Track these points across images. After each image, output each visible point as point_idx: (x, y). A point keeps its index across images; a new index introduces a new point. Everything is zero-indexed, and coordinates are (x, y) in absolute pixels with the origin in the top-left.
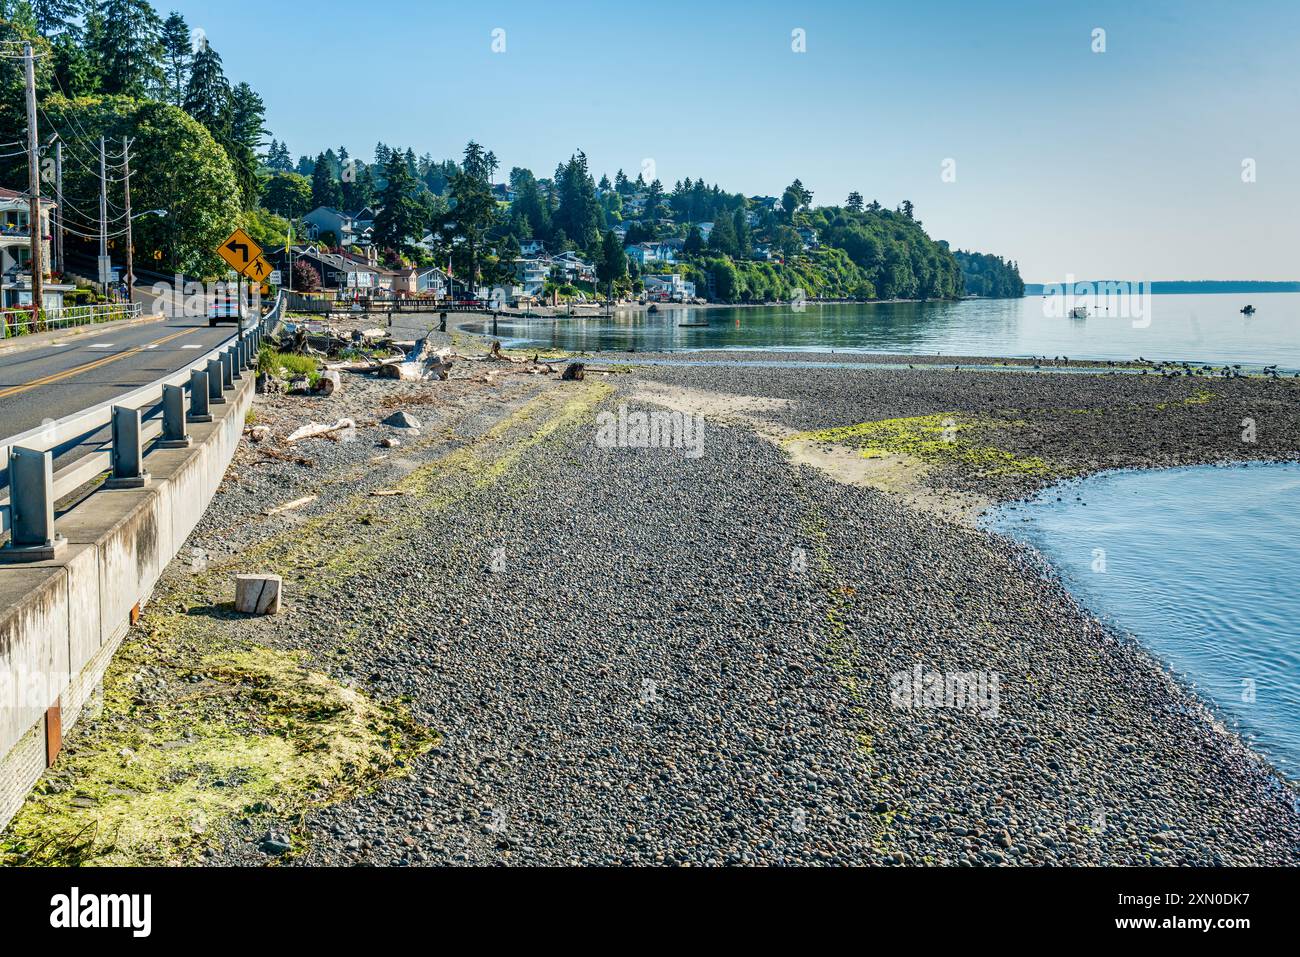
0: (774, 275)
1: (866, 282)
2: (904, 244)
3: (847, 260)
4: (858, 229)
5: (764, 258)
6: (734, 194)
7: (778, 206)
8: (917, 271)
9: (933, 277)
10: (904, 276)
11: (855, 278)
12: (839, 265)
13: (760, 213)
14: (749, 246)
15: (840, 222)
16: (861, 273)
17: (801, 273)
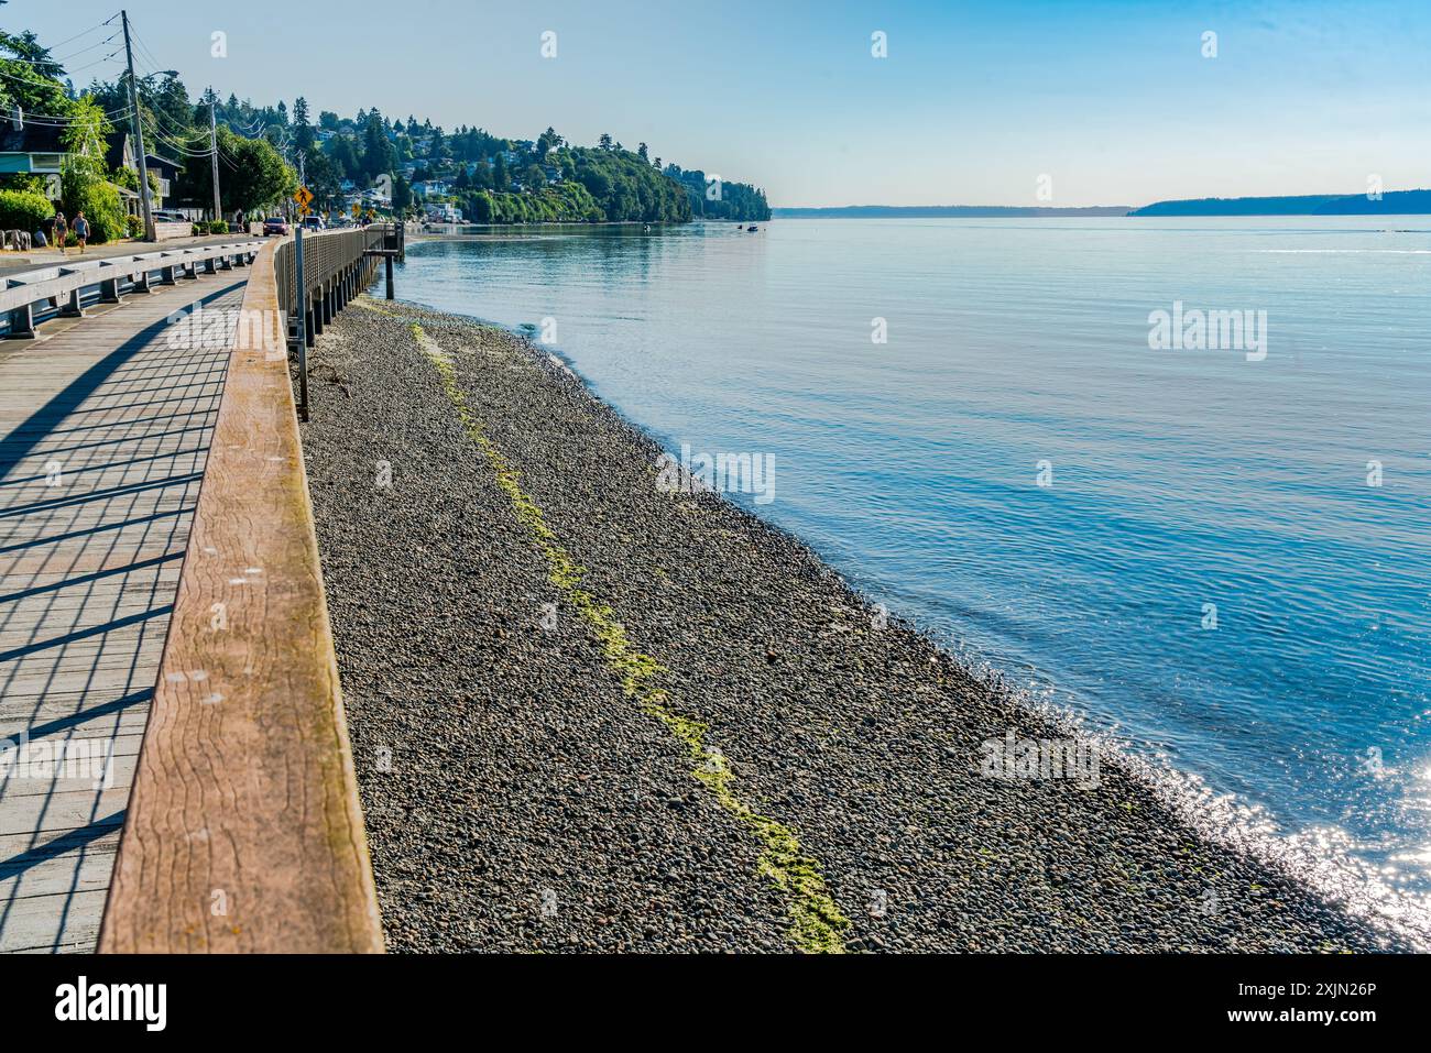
0: (522, 204)
1: (597, 208)
2: (632, 178)
3: (584, 191)
4: (595, 168)
5: (518, 191)
6: (501, 139)
7: (534, 149)
8: (643, 200)
9: (657, 204)
10: (631, 203)
11: (590, 206)
12: (578, 196)
13: (521, 154)
14: (509, 179)
15: (582, 162)
16: (595, 202)
17: (546, 202)
